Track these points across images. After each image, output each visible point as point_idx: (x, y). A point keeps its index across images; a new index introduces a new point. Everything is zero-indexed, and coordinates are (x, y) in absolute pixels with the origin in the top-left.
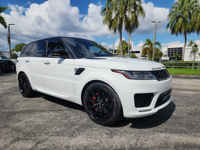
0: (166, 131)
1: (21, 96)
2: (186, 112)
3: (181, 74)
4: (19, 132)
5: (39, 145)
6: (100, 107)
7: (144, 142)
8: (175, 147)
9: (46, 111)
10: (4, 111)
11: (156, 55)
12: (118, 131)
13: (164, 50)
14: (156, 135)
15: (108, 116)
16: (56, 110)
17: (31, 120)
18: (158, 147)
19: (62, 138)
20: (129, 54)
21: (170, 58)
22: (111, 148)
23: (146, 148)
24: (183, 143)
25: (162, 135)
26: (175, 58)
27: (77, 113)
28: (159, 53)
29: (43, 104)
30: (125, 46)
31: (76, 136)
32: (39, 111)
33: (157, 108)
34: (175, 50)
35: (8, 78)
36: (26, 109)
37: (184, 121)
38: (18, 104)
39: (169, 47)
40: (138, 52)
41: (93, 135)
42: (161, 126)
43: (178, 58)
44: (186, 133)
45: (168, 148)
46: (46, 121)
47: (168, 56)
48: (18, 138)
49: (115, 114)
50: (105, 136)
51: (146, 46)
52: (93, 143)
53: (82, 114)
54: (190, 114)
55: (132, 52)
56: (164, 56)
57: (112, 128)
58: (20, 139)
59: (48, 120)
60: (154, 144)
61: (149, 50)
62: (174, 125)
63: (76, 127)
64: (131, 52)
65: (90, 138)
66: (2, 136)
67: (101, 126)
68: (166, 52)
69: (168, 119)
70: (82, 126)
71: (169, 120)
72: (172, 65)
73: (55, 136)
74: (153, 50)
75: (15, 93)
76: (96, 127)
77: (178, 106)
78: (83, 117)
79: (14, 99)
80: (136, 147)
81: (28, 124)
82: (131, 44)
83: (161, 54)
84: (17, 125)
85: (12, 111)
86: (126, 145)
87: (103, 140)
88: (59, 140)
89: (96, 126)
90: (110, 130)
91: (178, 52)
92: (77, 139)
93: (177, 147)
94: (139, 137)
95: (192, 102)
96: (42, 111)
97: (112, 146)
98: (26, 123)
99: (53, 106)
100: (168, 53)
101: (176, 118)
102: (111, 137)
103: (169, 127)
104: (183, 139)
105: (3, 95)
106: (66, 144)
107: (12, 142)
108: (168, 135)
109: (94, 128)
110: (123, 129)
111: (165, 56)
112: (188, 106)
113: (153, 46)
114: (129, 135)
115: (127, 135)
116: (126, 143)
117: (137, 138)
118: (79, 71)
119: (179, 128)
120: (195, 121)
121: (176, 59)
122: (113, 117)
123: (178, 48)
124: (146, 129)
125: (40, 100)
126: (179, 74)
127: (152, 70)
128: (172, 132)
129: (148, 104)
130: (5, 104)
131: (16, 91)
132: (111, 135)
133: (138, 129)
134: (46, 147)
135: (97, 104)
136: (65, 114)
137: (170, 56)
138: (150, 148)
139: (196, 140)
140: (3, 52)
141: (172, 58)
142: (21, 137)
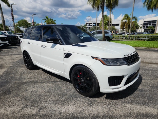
0: (132, 102)
1: (26, 68)
2: (149, 85)
3: (152, 47)
4: (27, 100)
5: (41, 111)
6: (83, 83)
7: (114, 111)
8: (137, 116)
9: (44, 82)
10: (15, 81)
11: (132, 27)
12: (96, 101)
13: (140, 23)
14: (123, 106)
15: (89, 91)
16: (51, 82)
17: (34, 90)
18: (124, 116)
19: (56, 105)
20: (110, 27)
21: (145, 30)
22: (90, 115)
23: (115, 116)
24: (143, 113)
25: (128, 106)
26: (150, 29)
27: (67, 84)
28: (135, 25)
29: (42, 76)
30: (107, 20)
31: (66, 104)
32: (40, 82)
33: (126, 86)
34: (150, 23)
35: (15, 50)
36: (30, 80)
37: (147, 94)
38: (24, 75)
39: (145, 20)
40: (118, 25)
41: (77, 104)
42: (128, 97)
43: (152, 29)
44: (147, 104)
45: (131, 117)
46: (45, 91)
47: (143, 28)
48: (26, 105)
49: (94, 90)
50: (86, 105)
51: (124, 21)
52: (78, 111)
53: (70, 85)
54: (153, 87)
55: (113, 25)
56: (139, 28)
57: (91, 98)
58: (28, 105)
59: (46, 91)
60: (121, 113)
61: (127, 24)
62: (139, 97)
63: (66, 97)
64: (111, 25)
65: (75, 106)
66: (16, 103)
67: (84, 97)
68: (142, 24)
69: (134, 92)
70: (70, 96)
71: (136, 92)
72: (146, 38)
73: (51, 104)
74: (131, 24)
75: (22, 65)
76: (80, 98)
77: (145, 79)
78: (71, 88)
79: (21, 71)
80: (108, 115)
81: (32, 93)
82: (111, 18)
83: (137, 27)
84: (25, 94)
85: (21, 82)
86: (101, 113)
87: (84, 109)
88: (54, 108)
89: (80, 96)
90: (90, 100)
91: (152, 25)
92: (66, 107)
93: (138, 117)
94: (111, 106)
95: (156, 75)
96: (42, 82)
97: (91, 113)
98: (31, 92)
99: (50, 78)
100: (144, 25)
101: (141, 91)
102: (90, 107)
103: (135, 98)
104: (144, 109)
105: (13, 67)
106: (59, 111)
107: (23, 108)
108: (132, 106)
109: (79, 98)
110: (99, 100)
111: (141, 28)
112: (152, 79)
113: (131, 21)
114: (103, 105)
115: (102, 105)
116: (101, 112)
117: (110, 108)
118: (68, 56)
119: (142, 100)
120: (156, 94)
121: (150, 31)
122: (92, 92)
123: (153, 21)
124: (116, 100)
125: (40, 72)
126: (150, 47)
127: (124, 57)
128: (136, 103)
129: (119, 83)
130: (15, 75)
131: (22, 63)
132: (91, 105)
133: (111, 100)
134: (45, 112)
135: (81, 81)
136: (58, 86)
137: (145, 28)
138: (118, 116)
139: (153, 111)
140: (9, 26)
141: (147, 30)
142: (29, 104)
